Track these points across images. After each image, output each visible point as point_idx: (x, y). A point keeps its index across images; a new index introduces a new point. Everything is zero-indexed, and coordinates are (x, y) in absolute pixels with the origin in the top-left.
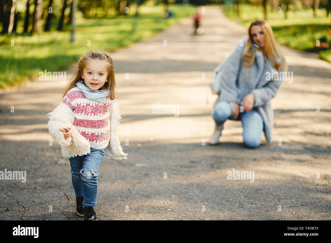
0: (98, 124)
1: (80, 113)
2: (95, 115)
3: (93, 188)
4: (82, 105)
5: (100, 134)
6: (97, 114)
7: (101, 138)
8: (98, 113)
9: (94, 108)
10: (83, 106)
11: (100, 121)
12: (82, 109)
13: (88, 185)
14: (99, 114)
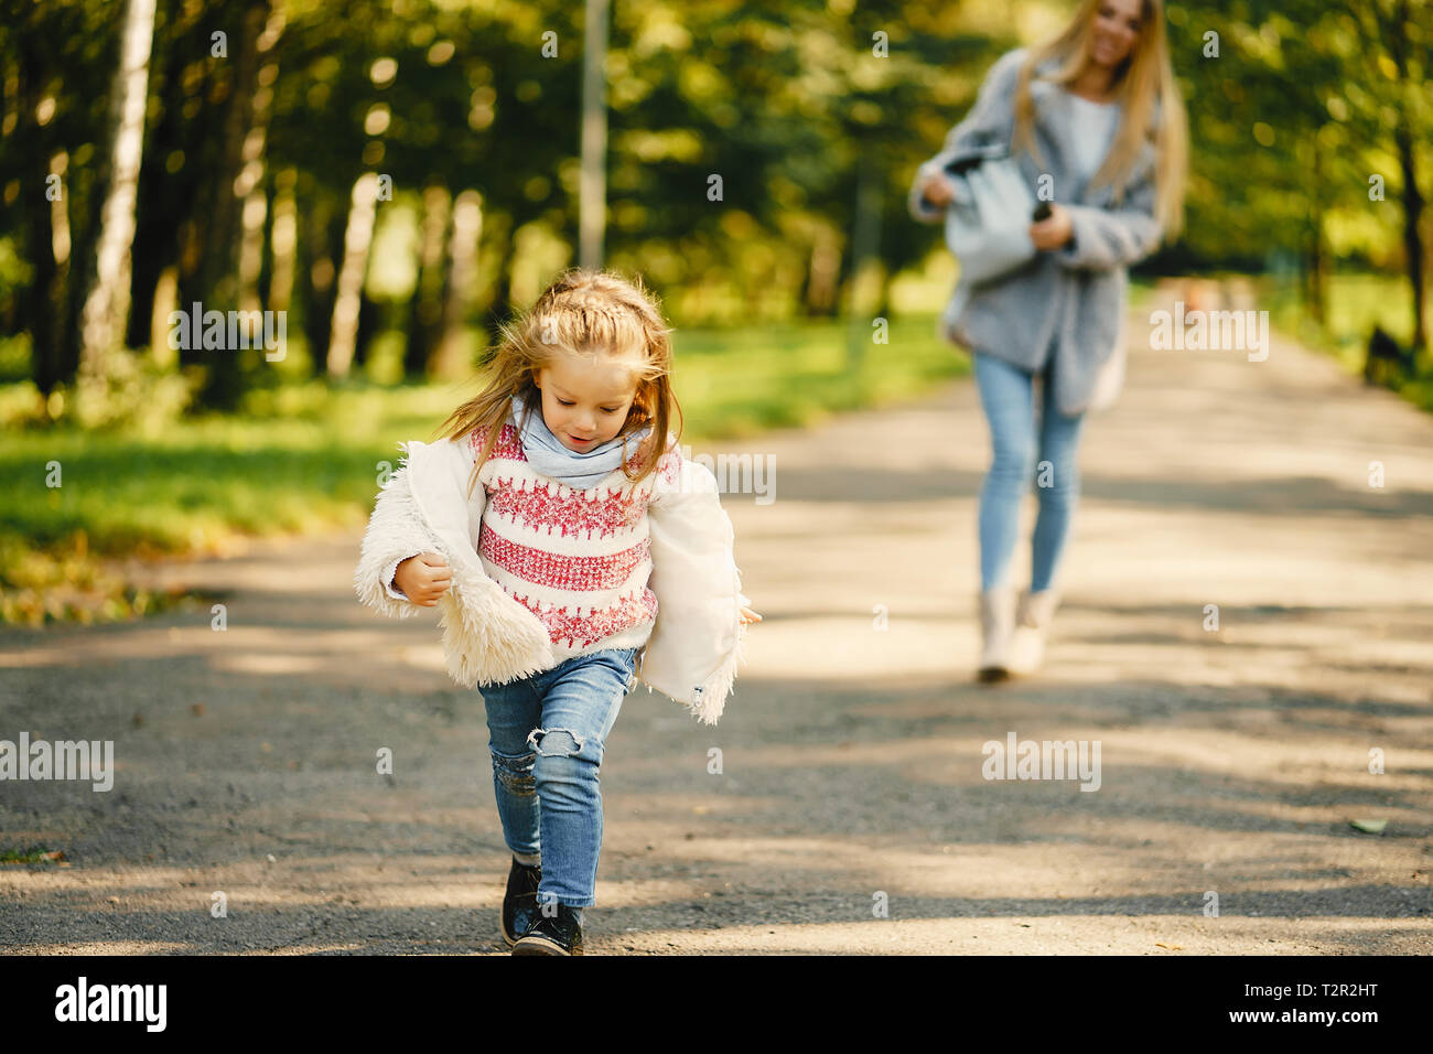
0: (578, 572)
1: (508, 516)
2: (564, 532)
3: (573, 812)
4: (517, 486)
5: (585, 614)
6: (575, 532)
7: (589, 629)
8: (581, 527)
9: (566, 505)
10: (521, 492)
11: (586, 562)
12: (515, 501)
13: (554, 798)
14: (584, 532)
